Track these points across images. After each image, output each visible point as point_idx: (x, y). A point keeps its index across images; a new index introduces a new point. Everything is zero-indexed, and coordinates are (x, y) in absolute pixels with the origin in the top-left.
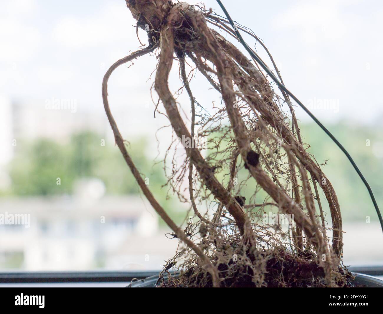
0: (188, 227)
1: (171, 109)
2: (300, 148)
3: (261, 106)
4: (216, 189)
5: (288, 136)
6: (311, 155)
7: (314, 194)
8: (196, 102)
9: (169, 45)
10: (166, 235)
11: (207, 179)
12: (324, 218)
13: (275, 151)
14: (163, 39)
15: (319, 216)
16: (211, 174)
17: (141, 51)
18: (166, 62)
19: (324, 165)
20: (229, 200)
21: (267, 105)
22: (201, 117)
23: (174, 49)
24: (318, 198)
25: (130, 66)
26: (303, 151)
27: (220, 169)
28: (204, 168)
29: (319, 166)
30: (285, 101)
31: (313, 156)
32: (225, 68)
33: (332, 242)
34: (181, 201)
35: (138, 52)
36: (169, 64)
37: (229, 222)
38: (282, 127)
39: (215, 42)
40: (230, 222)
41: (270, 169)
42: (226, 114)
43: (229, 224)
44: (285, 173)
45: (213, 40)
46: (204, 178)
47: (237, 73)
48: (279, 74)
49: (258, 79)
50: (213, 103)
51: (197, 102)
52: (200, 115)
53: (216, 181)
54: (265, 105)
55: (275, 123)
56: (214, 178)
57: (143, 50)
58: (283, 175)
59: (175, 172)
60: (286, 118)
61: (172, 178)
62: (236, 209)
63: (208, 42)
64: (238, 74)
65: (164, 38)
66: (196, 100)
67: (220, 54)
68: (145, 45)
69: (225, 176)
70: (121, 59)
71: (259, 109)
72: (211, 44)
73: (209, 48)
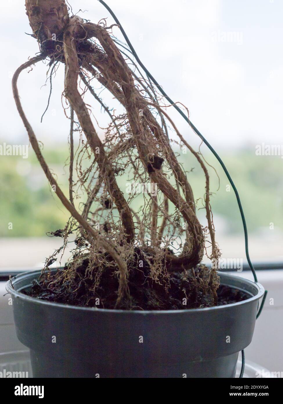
18: (75, 70)
25: (30, 71)
57: (38, 57)
63: (116, 55)
72: (118, 57)
73: (116, 61)
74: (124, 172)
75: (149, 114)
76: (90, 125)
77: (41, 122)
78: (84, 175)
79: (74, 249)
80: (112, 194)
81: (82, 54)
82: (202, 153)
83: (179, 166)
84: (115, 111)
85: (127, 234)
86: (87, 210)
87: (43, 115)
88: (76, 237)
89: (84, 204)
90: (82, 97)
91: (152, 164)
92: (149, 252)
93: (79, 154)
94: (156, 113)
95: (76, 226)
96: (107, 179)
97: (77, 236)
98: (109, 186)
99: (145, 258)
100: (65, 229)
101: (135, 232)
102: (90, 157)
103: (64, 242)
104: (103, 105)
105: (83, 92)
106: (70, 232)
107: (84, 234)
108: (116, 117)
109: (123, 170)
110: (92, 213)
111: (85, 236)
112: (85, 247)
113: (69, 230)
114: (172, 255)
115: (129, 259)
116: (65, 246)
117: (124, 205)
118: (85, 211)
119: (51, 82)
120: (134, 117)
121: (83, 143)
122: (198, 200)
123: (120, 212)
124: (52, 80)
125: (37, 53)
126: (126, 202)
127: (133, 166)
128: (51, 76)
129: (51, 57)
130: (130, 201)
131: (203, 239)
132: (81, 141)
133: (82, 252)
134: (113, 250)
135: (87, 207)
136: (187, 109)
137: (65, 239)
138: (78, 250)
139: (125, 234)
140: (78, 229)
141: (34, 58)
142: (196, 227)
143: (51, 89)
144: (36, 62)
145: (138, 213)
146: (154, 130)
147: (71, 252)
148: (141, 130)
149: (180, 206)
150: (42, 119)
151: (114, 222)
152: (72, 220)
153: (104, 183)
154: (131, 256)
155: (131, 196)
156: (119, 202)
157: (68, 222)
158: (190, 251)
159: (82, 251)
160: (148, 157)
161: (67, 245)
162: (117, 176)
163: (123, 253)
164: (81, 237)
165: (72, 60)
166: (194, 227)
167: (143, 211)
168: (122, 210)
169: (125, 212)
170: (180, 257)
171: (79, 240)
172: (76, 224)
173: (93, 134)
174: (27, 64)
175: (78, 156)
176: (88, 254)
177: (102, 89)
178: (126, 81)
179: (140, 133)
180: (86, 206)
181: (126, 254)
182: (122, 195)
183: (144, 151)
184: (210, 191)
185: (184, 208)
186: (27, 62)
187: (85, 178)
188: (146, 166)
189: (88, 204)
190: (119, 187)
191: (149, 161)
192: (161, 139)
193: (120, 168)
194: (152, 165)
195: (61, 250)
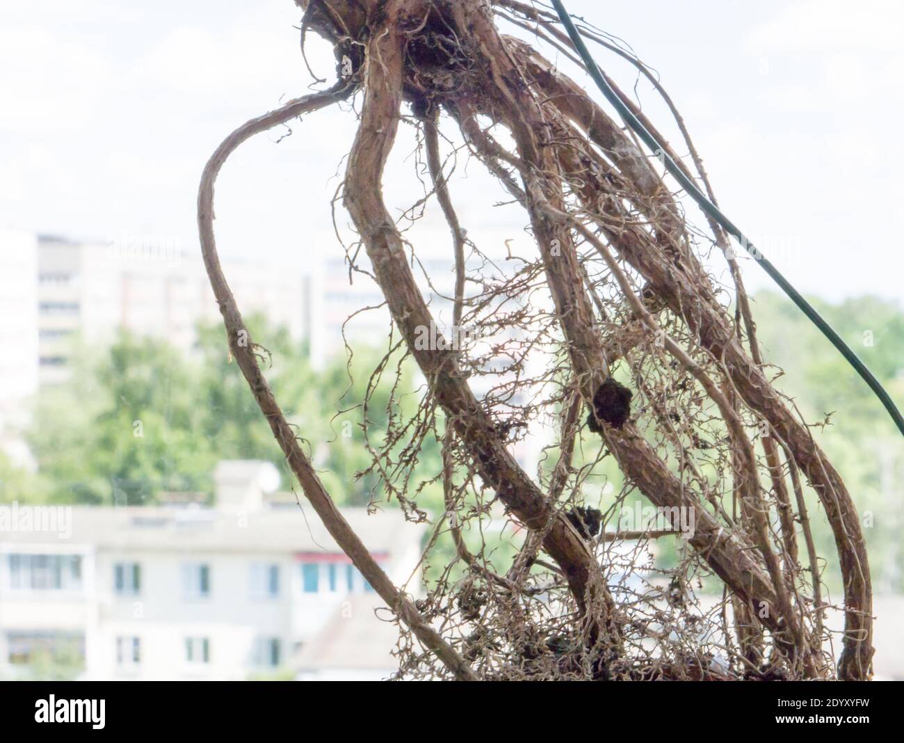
0: (437, 591)
1: (386, 258)
2: (754, 376)
3: (643, 257)
4: (510, 487)
5: (722, 341)
6: (785, 397)
7: (792, 507)
8: (469, 243)
9: (387, 80)
10: (376, 610)
11: (484, 458)
12: (820, 576)
13: (680, 383)
14: (373, 63)
15: (806, 570)
16: (496, 445)
17: (313, 97)
18: (376, 126)
19: (823, 426)
20: (545, 519)
21: (661, 255)
22: (482, 285)
23: (400, 93)
24: (804, 520)
25: (282, 137)
26: (762, 386)
27: (523, 430)
28: (476, 426)
29: (807, 427)
30: (715, 244)
31: (791, 400)
32: (541, 146)
33: (843, 644)
34: (408, 518)
35: (306, 100)
36: (385, 135)
37: (556, 579)
38: (703, 317)
39: (514, 72)
40: (559, 580)
41: (671, 434)
42: (543, 277)
43: (555, 585)
44: (712, 447)
45: (510, 67)
46: (477, 456)
47: (577, 161)
48: (701, 167)
49: (643, 181)
50: (508, 246)
51: (471, 243)
52: (478, 277)
53: (511, 465)
54: (656, 254)
55: (681, 306)
56: (503, 455)
57: (321, 95)
58: (705, 451)
59: (395, 435)
60: (719, 291)
61: (385, 454)
62: (566, 544)
63: (497, 73)
64: (581, 165)
65: (375, 59)
66: (468, 236)
67: (527, 109)
68: (324, 81)
69: (546, 450)
70: (257, 119)
71: (638, 263)
84: (508, 243)
91: (595, 405)
109: (523, 424)
179: (566, 311)
194: (595, 411)
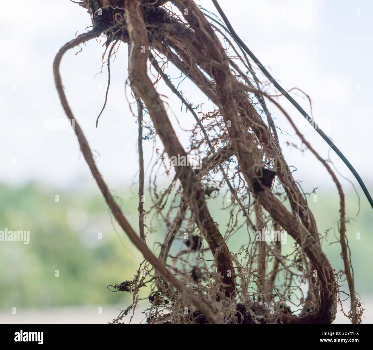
1: (159, 110)
25: (78, 52)
29: (304, 195)
57: (90, 34)
72: (205, 27)
73: (202, 32)
74: (219, 193)
75: (251, 110)
76: (167, 125)
77: (97, 127)
78: (160, 197)
79: (148, 308)
80: (203, 225)
81: (153, 26)
82: (332, 161)
83: (296, 185)
84: (202, 105)
85: (225, 284)
86: (164, 253)
87: (99, 117)
88: (150, 292)
89: (161, 245)
90: (155, 86)
91: (260, 179)
92: (257, 311)
93: (153, 167)
94: (260, 110)
95: (151, 276)
96: (194, 205)
97: (152, 290)
98: (198, 213)
99: (253, 319)
100: (135, 280)
101: (236, 282)
102: (167, 172)
103: (134, 299)
104: (184, 101)
105: (155, 81)
106: (142, 285)
107: (162, 287)
108: (204, 115)
109: (217, 190)
110: (172, 257)
111: (163, 290)
112: (163, 305)
113: (140, 282)
114: (290, 314)
115: (229, 320)
116: (134, 304)
117: (219, 242)
118: (162, 254)
119: (109, 68)
120: (231, 113)
121: (157, 153)
122: (328, 231)
123: (214, 252)
124: (110, 67)
125: (88, 28)
126: (222, 237)
127: (229, 188)
128: (108, 60)
129: (108, 34)
130: (228, 236)
131: (335, 289)
132: (155, 150)
133: (160, 313)
134: (206, 308)
135: (166, 249)
136: (308, 97)
137: (135, 294)
138: (155, 310)
139: (222, 284)
140: (154, 281)
141: (84, 34)
142: (326, 271)
143: (109, 78)
144: (87, 40)
145: (240, 254)
146: (260, 132)
147: (143, 313)
148: (241, 132)
149: (303, 241)
150: (98, 123)
151: (207, 266)
152: (145, 268)
153: (190, 209)
154: (231, 317)
155: (230, 229)
156: (212, 238)
157: (138, 270)
158: (316, 308)
159: (161, 311)
160: (253, 170)
161: (138, 303)
162: (209, 198)
163: (222, 312)
164: (158, 292)
165: (139, 33)
166: (324, 271)
167: (247, 250)
168: (217, 250)
169: (221, 252)
170: (301, 316)
171: (154, 295)
172: (151, 273)
173: (173, 137)
174: (73, 41)
175: (152, 171)
176: (169, 315)
177: (182, 78)
178: (217, 60)
179: (240, 136)
180: (163, 247)
181: (225, 313)
182: (216, 227)
183: (247, 161)
184: (346, 216)
185: (308, 244)
186: (74, 40)
187: (163, 204)
188: (251, 183)
189: (166, 244)
190: (212, 216)
191: (255, 176)
192: (271, 144)
193: (212, 187)
194: (260, 182)
195: (129, 311)
